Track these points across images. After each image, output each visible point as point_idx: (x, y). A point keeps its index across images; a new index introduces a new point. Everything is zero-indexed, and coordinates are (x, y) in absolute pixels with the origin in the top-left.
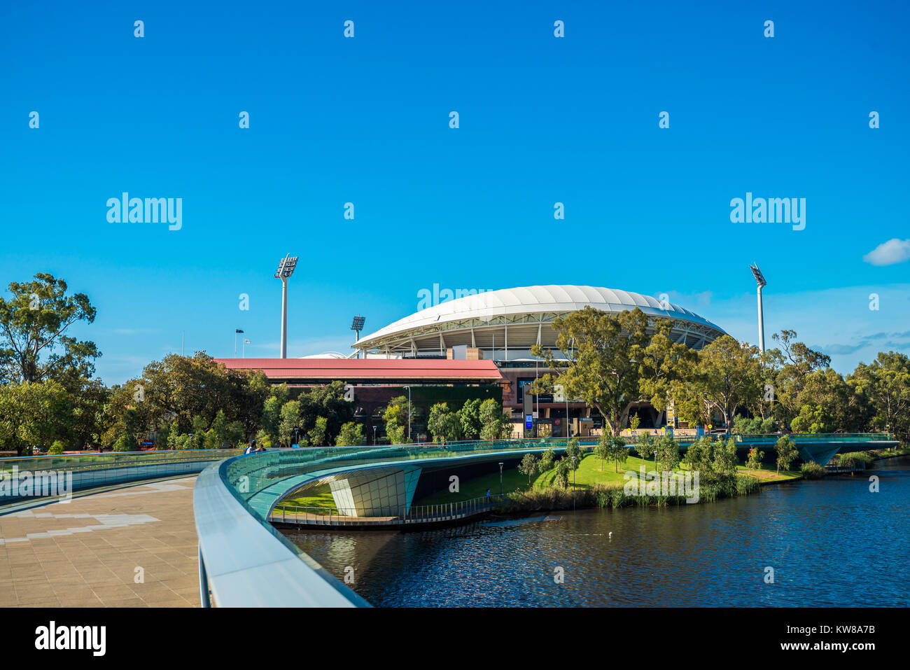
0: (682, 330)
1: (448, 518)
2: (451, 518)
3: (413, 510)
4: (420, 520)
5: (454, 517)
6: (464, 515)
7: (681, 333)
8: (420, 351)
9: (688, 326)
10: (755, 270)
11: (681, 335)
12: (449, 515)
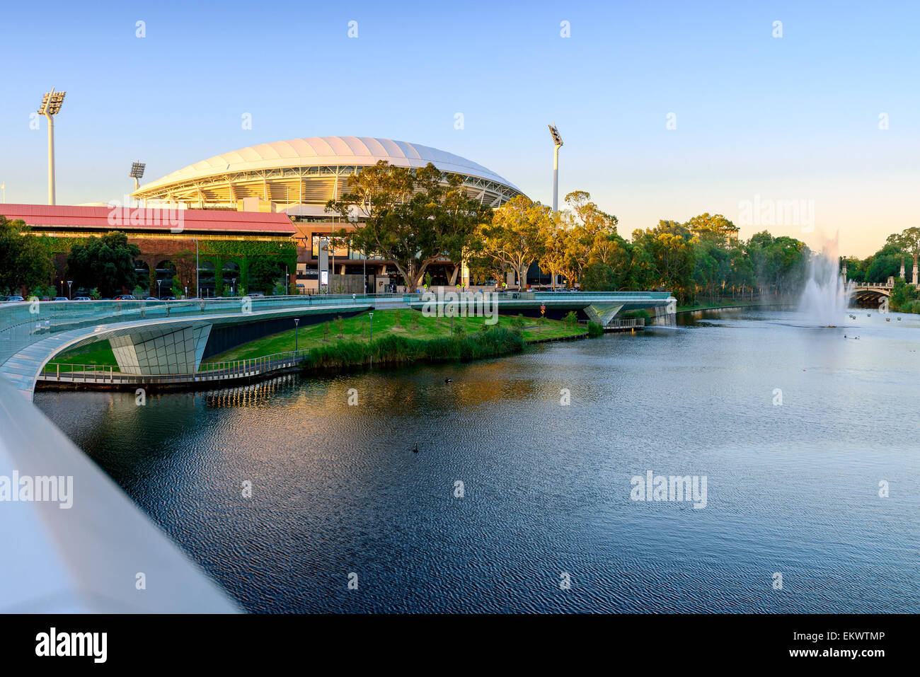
0: (480, 188)
1: (241, 376)
2: (244, 375)
3: (202, 367)
4: (211, 377)
5: (247, 375)
6: (257, 373)
7: (479, 191)
8: (208, 202)
9: (486, 184)
10: (553, 130)
11: (478, 194)
12: (242, 372)
